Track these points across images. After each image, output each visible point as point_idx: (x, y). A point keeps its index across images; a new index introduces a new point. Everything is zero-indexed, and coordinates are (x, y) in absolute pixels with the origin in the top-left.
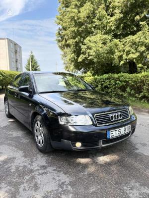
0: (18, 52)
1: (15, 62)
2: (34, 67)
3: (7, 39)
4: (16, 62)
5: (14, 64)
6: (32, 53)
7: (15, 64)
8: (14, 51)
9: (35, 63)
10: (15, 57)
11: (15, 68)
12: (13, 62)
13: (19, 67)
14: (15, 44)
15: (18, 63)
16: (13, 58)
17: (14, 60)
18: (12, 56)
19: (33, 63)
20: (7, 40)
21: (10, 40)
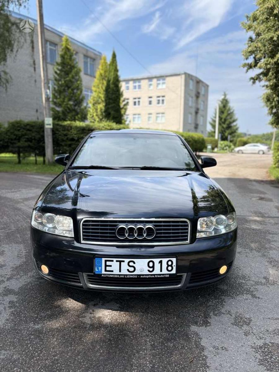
0: (201, 96)
1: (194, 114)
2: (227, 122)
3: (185, 74)
4: (197, 113)
5: (191, 119)
6: (225, 95)
7: (194, 117)
8: (193, 94)
9: (229, 114)
10: (194, 105)
11: (193, 125)
12: (191, 114)
13: (200, 121)
14: (198, 82)
15: (199, 115)
16: (191, 107)
17: (193, 111)
18: (190, 104)
19: (225, 114)
20: (183, 76)
21: (189, 75)
